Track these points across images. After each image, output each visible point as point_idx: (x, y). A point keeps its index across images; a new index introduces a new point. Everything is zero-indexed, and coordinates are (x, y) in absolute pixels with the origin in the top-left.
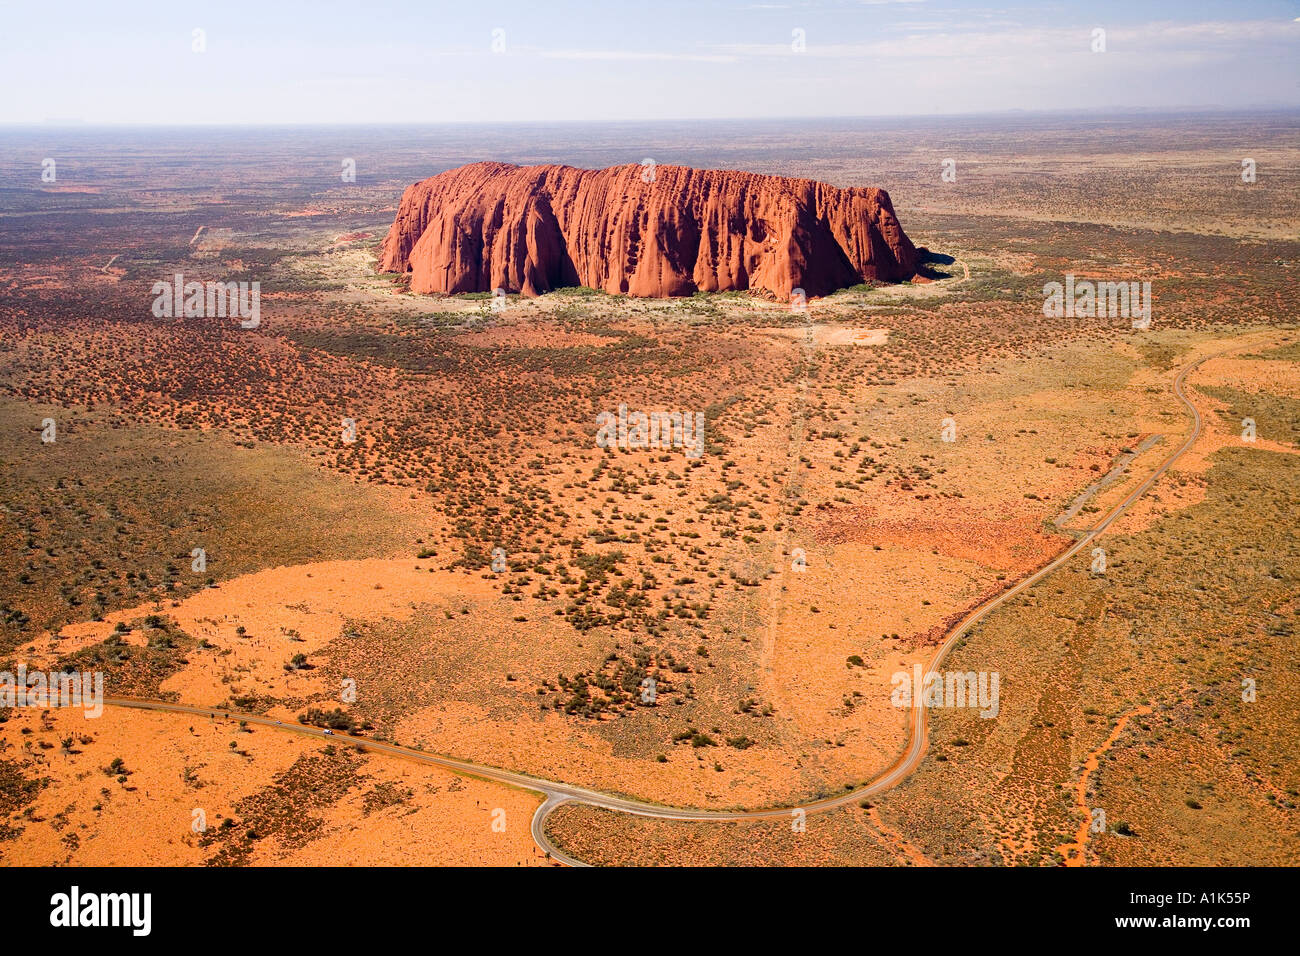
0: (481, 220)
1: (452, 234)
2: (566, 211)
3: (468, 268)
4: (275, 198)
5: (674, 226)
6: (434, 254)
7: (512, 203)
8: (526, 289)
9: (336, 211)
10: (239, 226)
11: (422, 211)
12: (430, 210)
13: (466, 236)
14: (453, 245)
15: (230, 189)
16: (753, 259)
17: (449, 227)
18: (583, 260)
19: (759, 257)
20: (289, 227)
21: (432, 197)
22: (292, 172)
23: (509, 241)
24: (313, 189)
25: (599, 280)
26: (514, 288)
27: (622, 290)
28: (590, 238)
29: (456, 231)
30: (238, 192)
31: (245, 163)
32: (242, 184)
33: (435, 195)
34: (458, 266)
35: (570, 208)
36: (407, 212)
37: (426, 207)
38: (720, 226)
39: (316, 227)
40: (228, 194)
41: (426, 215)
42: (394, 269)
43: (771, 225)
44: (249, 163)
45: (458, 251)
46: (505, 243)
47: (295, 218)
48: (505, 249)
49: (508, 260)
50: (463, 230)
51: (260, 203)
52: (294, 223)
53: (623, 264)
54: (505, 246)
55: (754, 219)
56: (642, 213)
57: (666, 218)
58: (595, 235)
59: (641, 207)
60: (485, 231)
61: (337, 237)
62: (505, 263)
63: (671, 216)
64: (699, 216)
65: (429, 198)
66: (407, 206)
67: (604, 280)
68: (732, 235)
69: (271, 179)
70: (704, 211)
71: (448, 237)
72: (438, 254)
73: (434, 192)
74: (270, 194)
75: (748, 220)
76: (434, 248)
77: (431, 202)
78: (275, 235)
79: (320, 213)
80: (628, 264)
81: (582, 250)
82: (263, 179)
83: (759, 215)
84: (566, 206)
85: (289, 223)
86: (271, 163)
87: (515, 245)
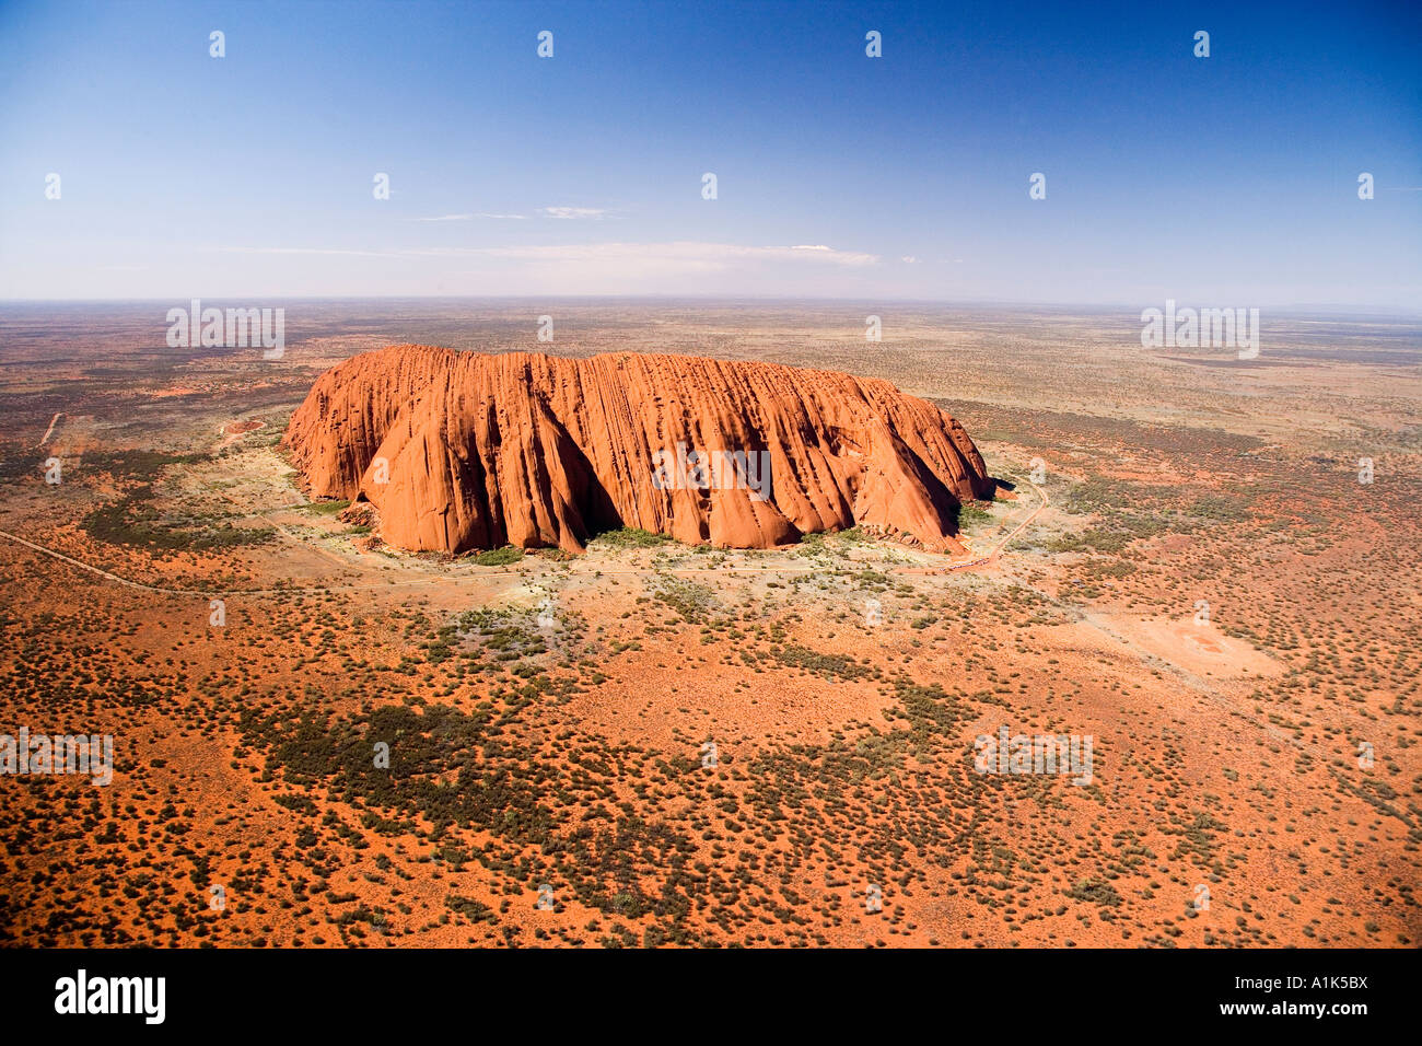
0: (472, 437)
1: (443, 460)
2: (578, 417)
3: (475, 512)
4: (137, 373)
5: (739, 439)
6: (418, 492)
7: (510, 409)
8: (566, 541)
9: (207, 389)
10: (101, 410)
11: (366, 415)
12: (376, 415)
13: (461, 461)
14: (448, 477)
15: (90, 362)
16: (849, 482)
17: (436, 451)
18: (628, 489)
19: (855, 479)
20: (161, 412)
21: (375, 395)
22: (147, 342)
23: (525, 468)
24: (176, 362)
25: (658, 519)
26: (549, 540)
27: (703, 538)
28: (632, 458)
29: (447, 454)
30: (98, 365)
31: (102, 334)
32: (101, 355)
33: (379, 393)
34: (460, 510)
35: (582, 413)
36: (343, 416)
37: (370, 409)
38: (790, 437)
39: (193, 411)
40: (88, 367)
41: (371, 419)
42: (332, 494)
43: (848, 434)
44: (106, 333)
45: (456, 485)
46: (521, 471)
47: (165, 400)
48: (522, 480)
49: (530, 496)
50: (456, 453)
51: (124, 377)
52: (165, 406)
53: (695, 498)
54: (521, 475)
55: (824, 426)
56: (692, 421)
57: (728, 430)
58: (638, 454)
59: (686, 413)
60: (482, 452)
61: (224, 429)
62: (527, 502)
63: (733, 425)
64: (758, 423)
65: (371, 397)
66: (343, 409)
67: (666, 521)
68: (809, 449)
69: (130, 349)
70: (762, 416)
71: (437, 466)
72: (425, 490)
73: (376, 389)
74: (130, 366)
75: (817, 427)
76: (417, 483)
77: (375, 401)
78: (146, 426)
79: (191, 392)
80: (702, 498)
81: (624, 476)
82: (121, 350)
83: (830, 422)
84: (576, 410)
85: (159, 406)
86: (126, 333)
87: (535, 473)
